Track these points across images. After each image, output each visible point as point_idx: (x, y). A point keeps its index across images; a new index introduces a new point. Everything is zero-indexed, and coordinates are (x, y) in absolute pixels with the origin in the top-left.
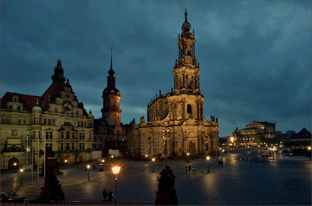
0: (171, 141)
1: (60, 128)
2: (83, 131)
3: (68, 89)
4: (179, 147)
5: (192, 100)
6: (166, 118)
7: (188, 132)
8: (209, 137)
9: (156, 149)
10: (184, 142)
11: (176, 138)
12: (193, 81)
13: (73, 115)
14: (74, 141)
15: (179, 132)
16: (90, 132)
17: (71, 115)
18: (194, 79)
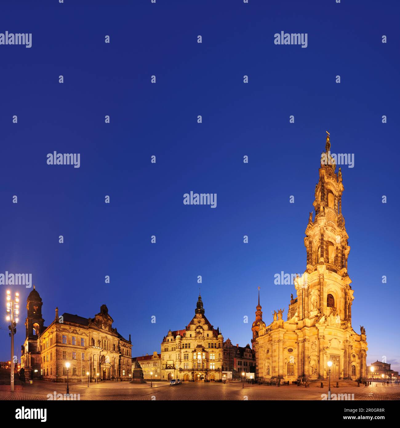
0: (300, 356)
4: (311, 365)
5: (337, 284)
6: (293, 318)
7: (328, 338)
9: (275, 367)
10: (321, 356)
11: (307, 349)
15: (313, 339)
18: (339, 253)
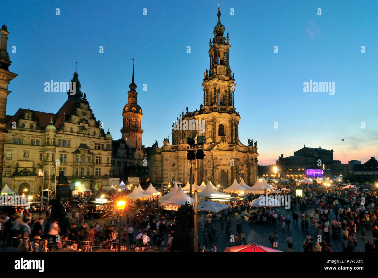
0: (199, 169)
1: (75, 150)
2: (100, 154)
3: (85, 105)
4: (208, 177)
5: (225, 119)
7: (219, 158)
8: (245, 166)
9: (181, 178)
10: (215, 171)
11: (204, 165)
12: (226, 96)
13: (89, 136)
14: (90, 166)
15: (209, 158)
16: (108, 155)
17: (88, 136)
18: (227, 94)
